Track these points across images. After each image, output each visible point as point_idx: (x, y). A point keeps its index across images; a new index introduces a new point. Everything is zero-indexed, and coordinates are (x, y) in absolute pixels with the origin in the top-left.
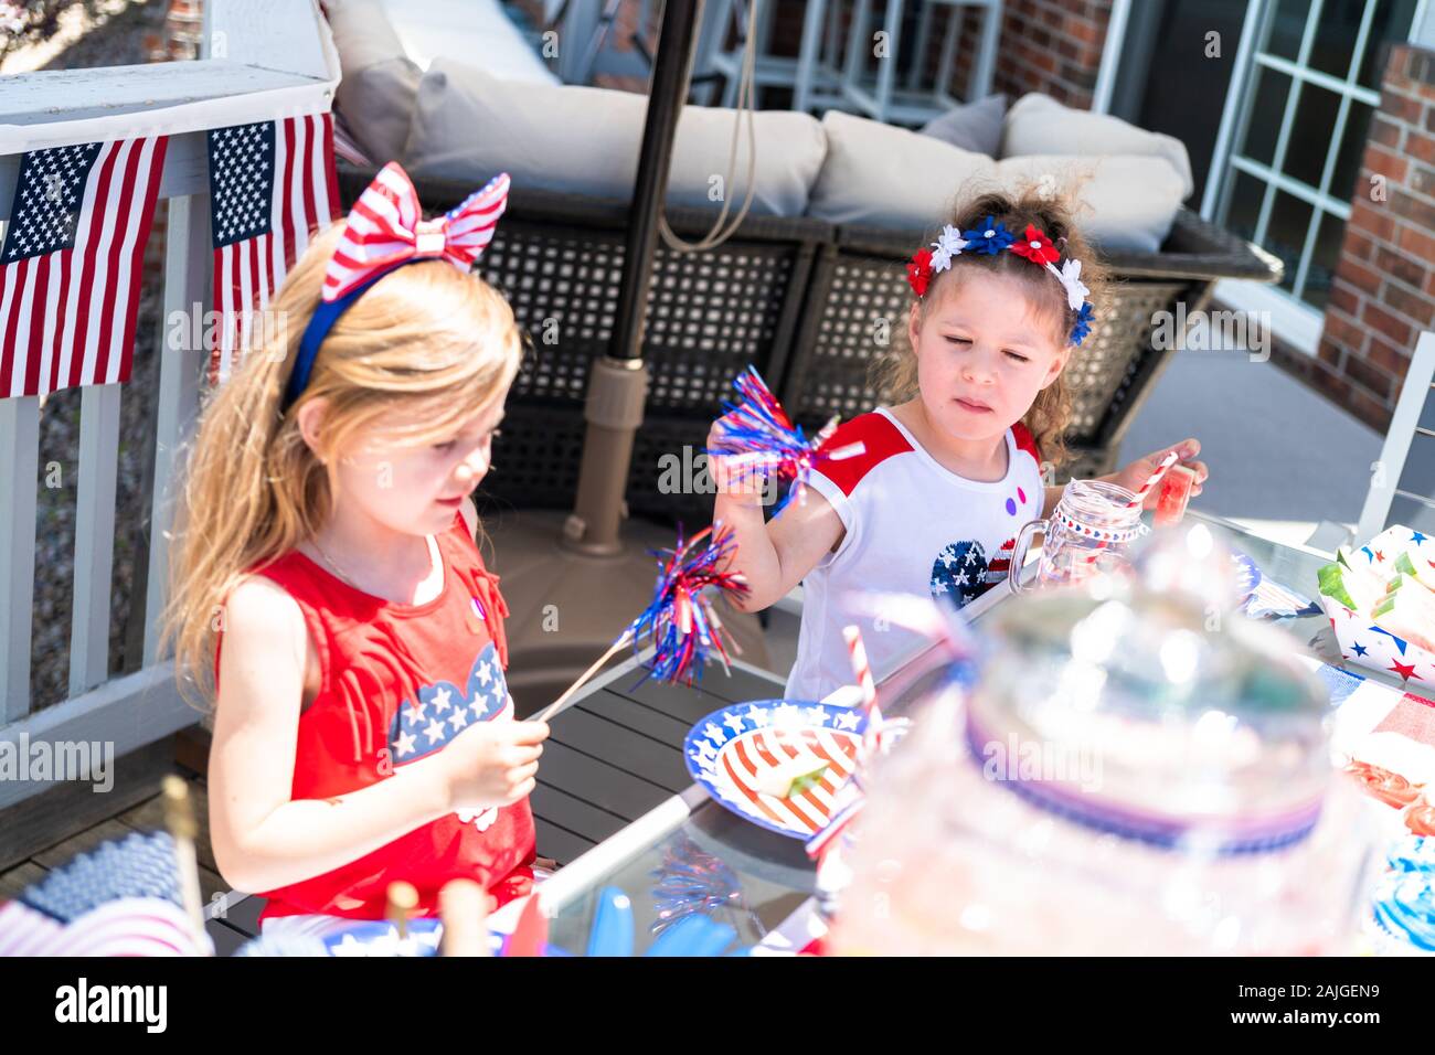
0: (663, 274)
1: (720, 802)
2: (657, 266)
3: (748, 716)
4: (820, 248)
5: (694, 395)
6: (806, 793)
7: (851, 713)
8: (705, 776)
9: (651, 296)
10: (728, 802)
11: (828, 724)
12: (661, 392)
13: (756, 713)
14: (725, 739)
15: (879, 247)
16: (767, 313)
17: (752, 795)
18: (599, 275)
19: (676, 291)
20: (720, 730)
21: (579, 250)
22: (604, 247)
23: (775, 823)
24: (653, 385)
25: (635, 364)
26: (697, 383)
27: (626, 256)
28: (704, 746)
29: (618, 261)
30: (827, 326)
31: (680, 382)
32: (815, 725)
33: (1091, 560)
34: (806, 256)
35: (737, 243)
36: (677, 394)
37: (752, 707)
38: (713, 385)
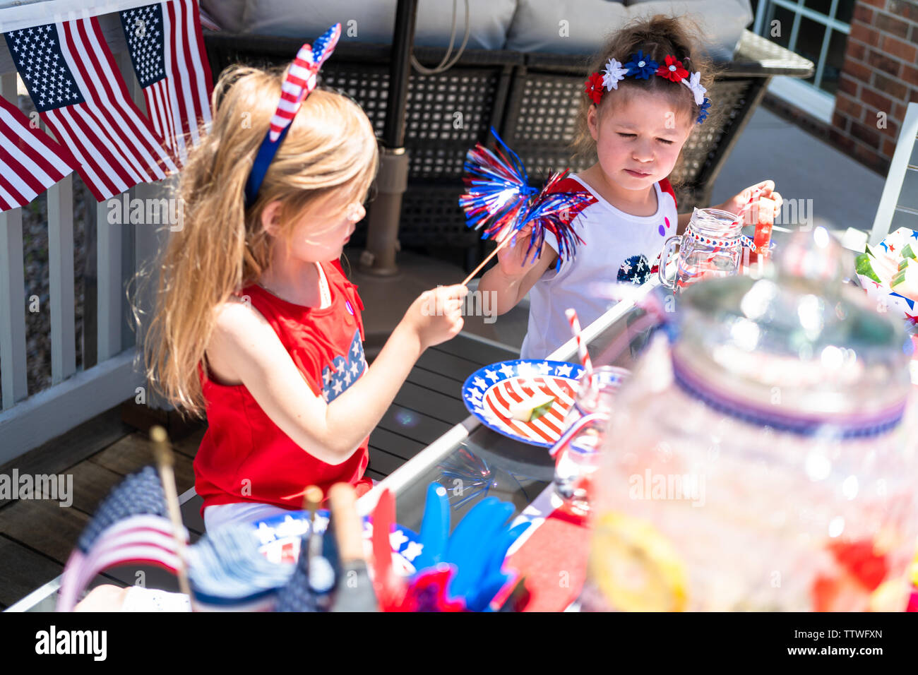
0: (415, 91)
1: (489, 427)
2: (410, 86)
3: (500, 371)
4: (515, 69)
5: (439, 169)
6: (541, 417)
7: (565, 365)
8: (477, 410)
9: (408, 106)
10: (494, 426)
11: (551, 373)
12: (417, 168)
13: (506, 369)
14: (487, 386)
15: (553, 67)
16: (483, 114)
17: (507, 421)
18: (373, 94)
19: (423, 102)
20: (483, 381)
21: (360, 79)
22: (376, 76)
23: (524, 437)
24: (412, 164)
25: (400, 151)
26: (440, 161)
27: (390, 81)
28: (475, 392)
29: (386, 85)
30: (521, 120)
31: (429, 161)
32: (543, 374)
33: (710, 260)
34: (506, 75)
35: (459, 68)
36: (427, 169)
37: (503, 365)
38: (450, 162)
